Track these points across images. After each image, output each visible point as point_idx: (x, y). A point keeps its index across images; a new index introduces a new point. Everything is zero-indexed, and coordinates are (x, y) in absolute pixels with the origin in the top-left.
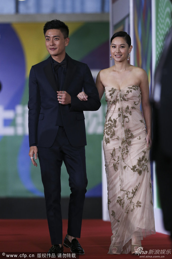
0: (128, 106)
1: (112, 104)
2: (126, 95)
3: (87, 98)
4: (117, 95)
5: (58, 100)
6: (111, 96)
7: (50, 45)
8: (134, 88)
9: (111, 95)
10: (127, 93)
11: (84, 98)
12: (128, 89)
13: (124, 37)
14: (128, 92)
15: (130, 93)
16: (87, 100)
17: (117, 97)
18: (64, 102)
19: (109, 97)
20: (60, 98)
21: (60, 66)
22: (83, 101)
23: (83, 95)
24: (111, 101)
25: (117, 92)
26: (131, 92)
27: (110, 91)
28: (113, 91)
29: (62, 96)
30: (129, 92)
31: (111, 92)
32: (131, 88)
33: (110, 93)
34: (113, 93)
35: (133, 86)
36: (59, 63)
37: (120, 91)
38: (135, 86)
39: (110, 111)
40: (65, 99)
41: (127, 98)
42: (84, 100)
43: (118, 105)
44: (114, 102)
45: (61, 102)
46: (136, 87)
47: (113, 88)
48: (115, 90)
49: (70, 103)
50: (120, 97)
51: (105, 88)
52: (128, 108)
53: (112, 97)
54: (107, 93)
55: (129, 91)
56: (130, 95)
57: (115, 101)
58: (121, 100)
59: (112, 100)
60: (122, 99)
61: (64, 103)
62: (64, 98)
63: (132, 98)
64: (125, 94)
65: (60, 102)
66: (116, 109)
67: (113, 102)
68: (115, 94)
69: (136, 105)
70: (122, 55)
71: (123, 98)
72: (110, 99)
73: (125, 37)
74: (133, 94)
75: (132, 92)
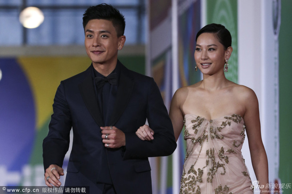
0: (222, 148)
1: (195, 142)
2: (220, 129)
3: (154, 136)
4: (206, 128)
5: (104, 141)
6: (194, 130)
7: (93, 46)
8: (235, 118)
9: (194, 127)
10: (222, 125)
11: (148, 136)
12: (225, 120)
13: (215, 34)
14: (224, 124)
15: (228, 126)
16: (152, 138)
17: (205, 131)
18: (114, 144)
19: (191, 132)
20: (106, 139)
21: (107, 82)
22: (147, 141)
23: (146, 130)
24: (193, 139)
25: (206, 123)
26: (230, 125)
27: (193, 121)
28: (199, 121)
29: (109, 134)
30: (226, 125)
31: (196, 123)
32: (230, 118)
33: (194, 124)
34: (199, 125)
35: (233, 116)
36: (105, 77)
37: (211, 121)
38: (236, 116)
39: (191, 155)
40: (116, 138)
41: (222, 135)
42: (148, 138)
43: (206, 146)
44: (200, 141)
45: (108, 144)
46: (239, 118)
47: (198, 117)
48: (203, 119)
49: (125, 144)
50: (211, 132)
51: (186, 116)
52: (222, 151)
53: (196, 132)
54: (189, 125)
55: (227, 123)
56: (228, 129)
57: (201, 138)
58: (213, 138)
59: (196, 137)
60: (213, 135)
61: (114, 146)
62: (114, 137)
63: (229, 135)
64: (219, 127)
65: (106, 145)
66: (202, 151)
67: (197, 140)
68: (203, 126)
69: (236, 146)
70: (211, 64)
71: (215, 134)
72: (193, 135)
73: (217, 33)
74: (232, 129)
75: (232, 125)
